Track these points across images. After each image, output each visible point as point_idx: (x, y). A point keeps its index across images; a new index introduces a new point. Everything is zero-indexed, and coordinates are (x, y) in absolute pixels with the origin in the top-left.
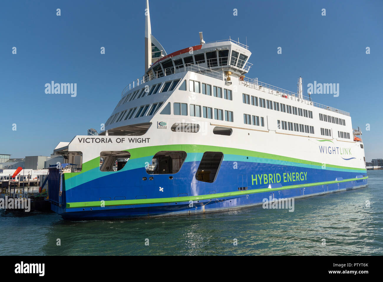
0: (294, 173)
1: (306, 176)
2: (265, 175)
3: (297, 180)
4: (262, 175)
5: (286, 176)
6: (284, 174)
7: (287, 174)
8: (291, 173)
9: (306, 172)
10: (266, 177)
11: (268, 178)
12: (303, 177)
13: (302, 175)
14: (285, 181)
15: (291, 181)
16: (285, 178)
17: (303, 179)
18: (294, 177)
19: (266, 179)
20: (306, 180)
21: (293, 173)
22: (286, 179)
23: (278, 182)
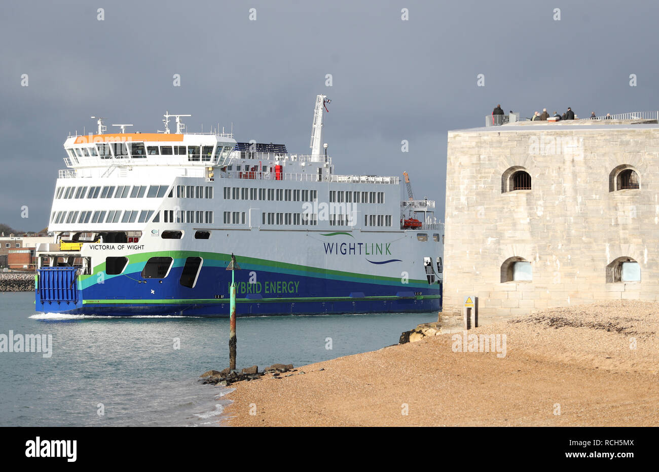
0: (280, 282)
1: (297, 287)
2: (242, 283)
3: (283, 292)
4: (239, 283)
5: (269, 285)
6: (267, 283)
7: (270, 284)
8: (275, 282)
9: (298, 282)
10: (243, 285)
11: (246, 287)
12: (293, 288)
13: (291, 285)
14: (266, 292)
15: (275, 292)
16: (267, 287)
17: (293, 291)
18: (279, 287)
19: (244, 287)
20: (297, 292)
21: (278, 283)
22: (268, 290)
23: (257, 292)
